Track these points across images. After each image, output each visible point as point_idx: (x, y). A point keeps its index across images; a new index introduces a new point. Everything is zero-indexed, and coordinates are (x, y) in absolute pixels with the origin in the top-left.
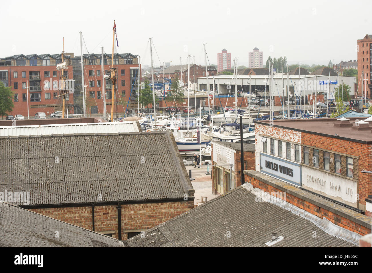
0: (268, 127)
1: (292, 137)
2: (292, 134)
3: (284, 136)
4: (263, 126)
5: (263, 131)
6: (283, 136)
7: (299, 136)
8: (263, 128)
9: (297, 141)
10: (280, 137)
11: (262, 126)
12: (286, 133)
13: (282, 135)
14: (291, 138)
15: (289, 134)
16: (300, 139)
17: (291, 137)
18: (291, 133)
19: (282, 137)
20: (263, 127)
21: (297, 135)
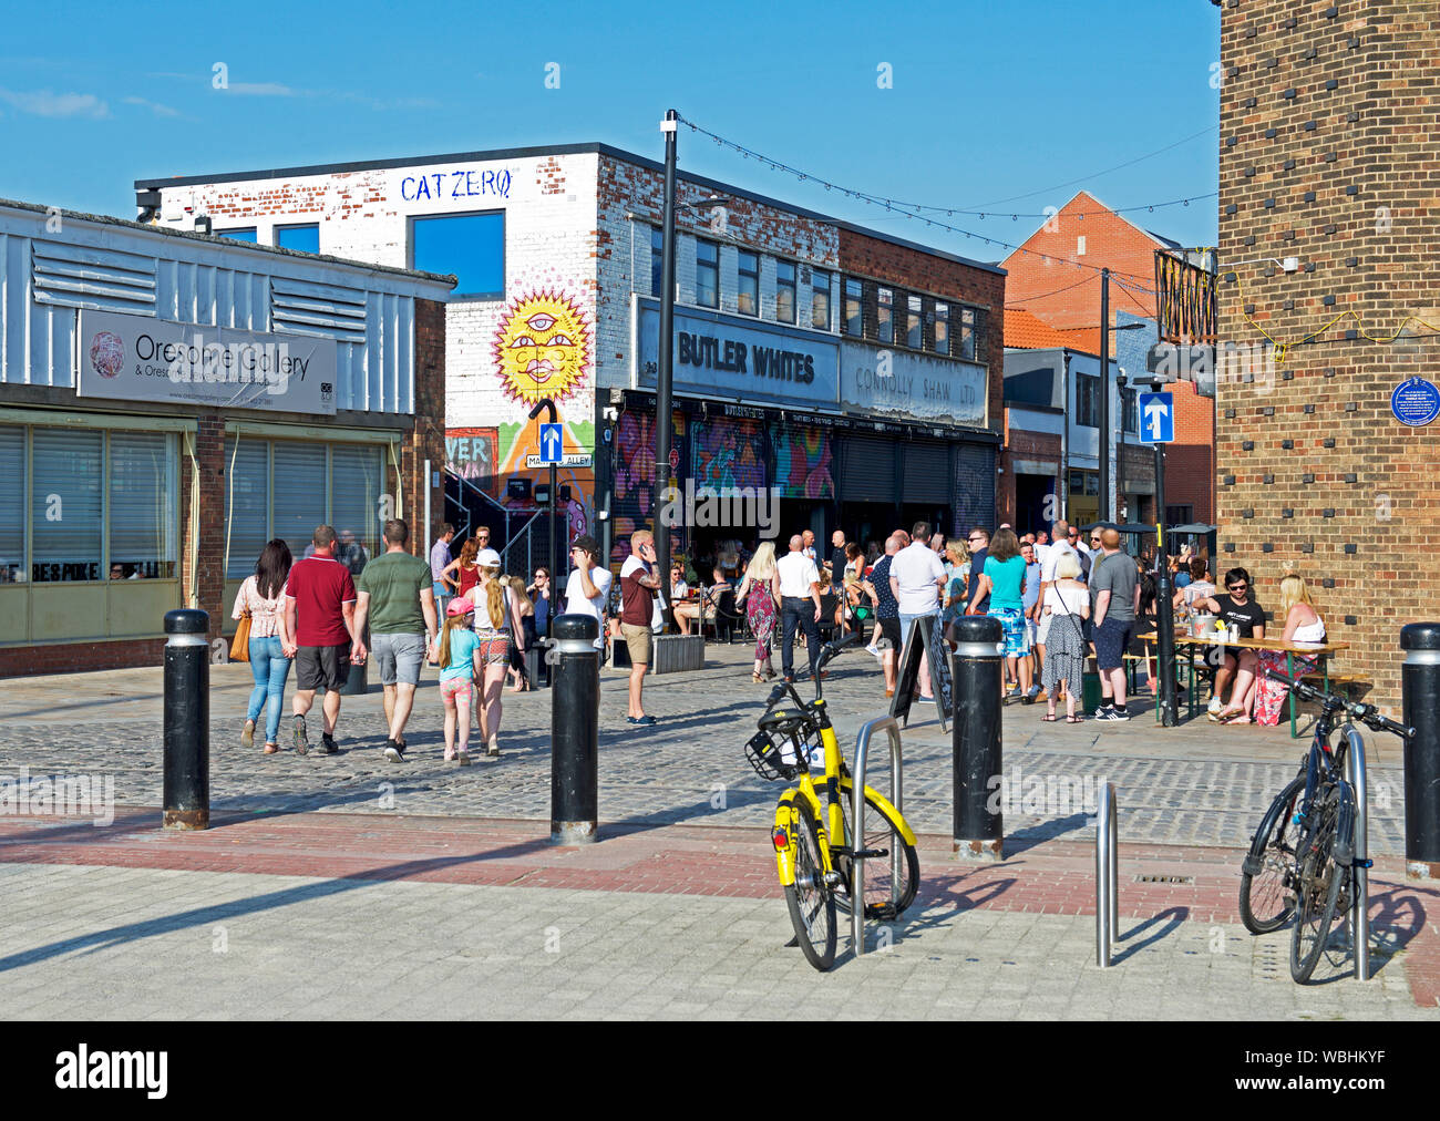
0: (683, 187)
1: (805, 243)
2: (803, 232)
3: (769, 237)
4: (656, 180)
5: (653, 199)
6: (764, 236)
7: (831, 241)
8: (651, 188)
9: (822, 257)
10: (751, 238)
11: (646, 176)
12: (778, 226)
13: (760, 232)
14: (798, 246)
15: (793, 230)
16: (835, 251)
17: (798, 241)
18: (800, 228)
19: (757, 237)
20: (654, 183)
21: (822, 238)
